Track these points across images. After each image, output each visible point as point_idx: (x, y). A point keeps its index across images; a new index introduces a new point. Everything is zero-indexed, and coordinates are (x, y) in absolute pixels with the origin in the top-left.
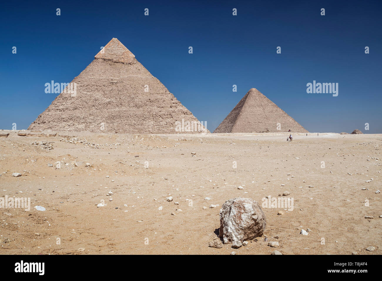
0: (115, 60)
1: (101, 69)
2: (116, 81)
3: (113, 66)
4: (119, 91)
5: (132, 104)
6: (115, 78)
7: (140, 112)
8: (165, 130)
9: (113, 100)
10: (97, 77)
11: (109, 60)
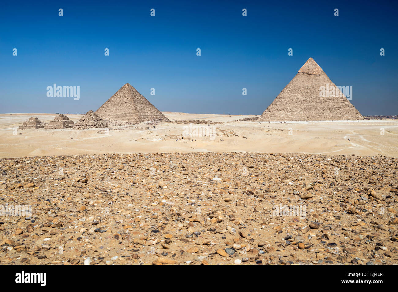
0: (310, 73)
1: (302, 80)
2: (309, 87)
3: (309, 77)
4: (311, 93)
5: (318, 101)
6: (309, 85)
7: (322, 106)
8: (336, 117)
9: (307, 98)
10: (299, 84)
11: (307, 73)
